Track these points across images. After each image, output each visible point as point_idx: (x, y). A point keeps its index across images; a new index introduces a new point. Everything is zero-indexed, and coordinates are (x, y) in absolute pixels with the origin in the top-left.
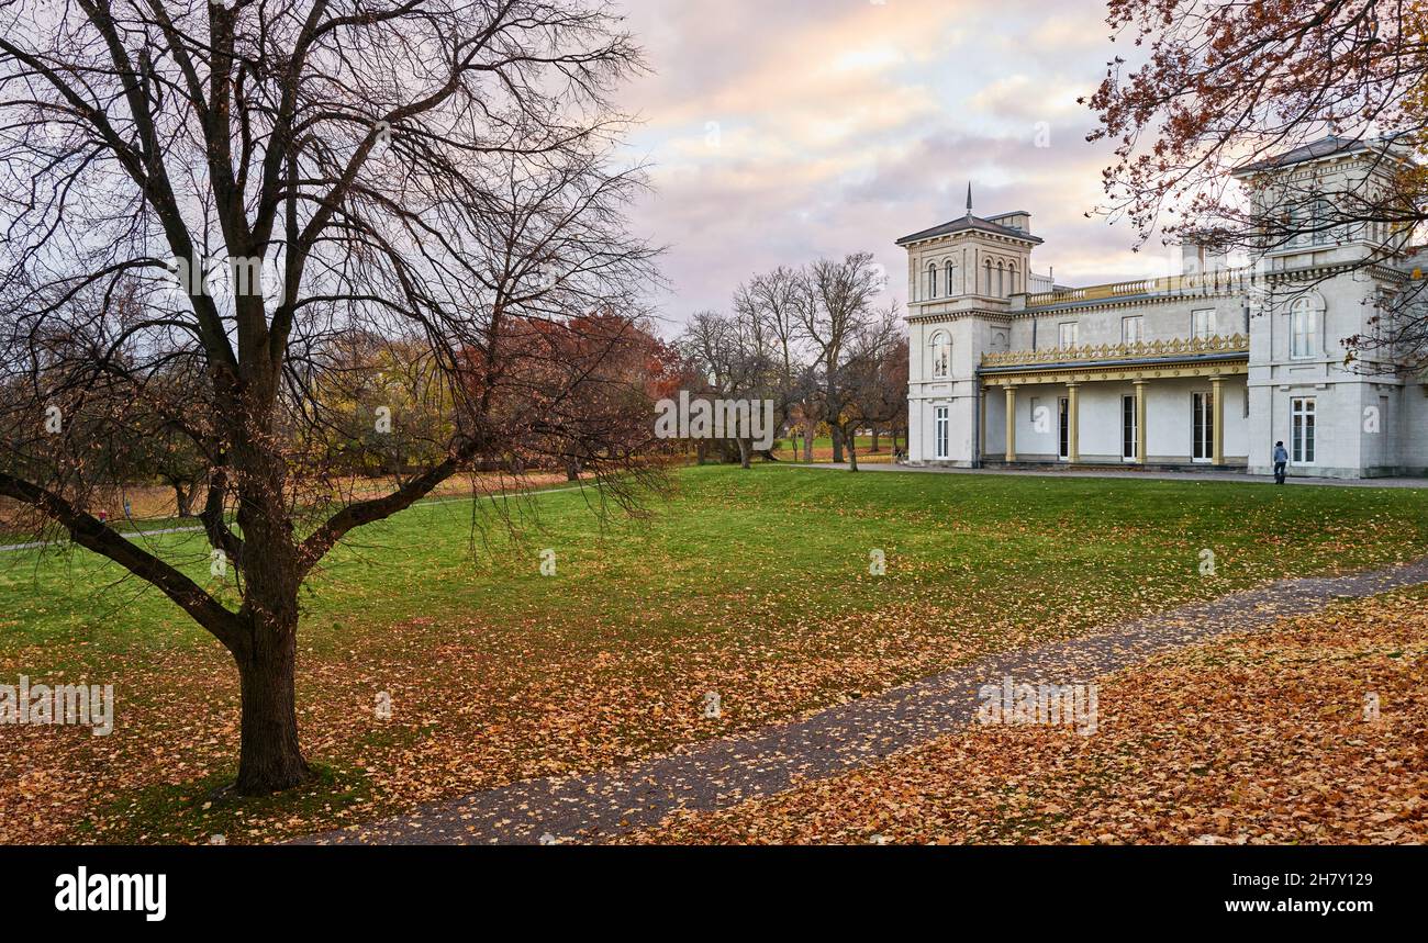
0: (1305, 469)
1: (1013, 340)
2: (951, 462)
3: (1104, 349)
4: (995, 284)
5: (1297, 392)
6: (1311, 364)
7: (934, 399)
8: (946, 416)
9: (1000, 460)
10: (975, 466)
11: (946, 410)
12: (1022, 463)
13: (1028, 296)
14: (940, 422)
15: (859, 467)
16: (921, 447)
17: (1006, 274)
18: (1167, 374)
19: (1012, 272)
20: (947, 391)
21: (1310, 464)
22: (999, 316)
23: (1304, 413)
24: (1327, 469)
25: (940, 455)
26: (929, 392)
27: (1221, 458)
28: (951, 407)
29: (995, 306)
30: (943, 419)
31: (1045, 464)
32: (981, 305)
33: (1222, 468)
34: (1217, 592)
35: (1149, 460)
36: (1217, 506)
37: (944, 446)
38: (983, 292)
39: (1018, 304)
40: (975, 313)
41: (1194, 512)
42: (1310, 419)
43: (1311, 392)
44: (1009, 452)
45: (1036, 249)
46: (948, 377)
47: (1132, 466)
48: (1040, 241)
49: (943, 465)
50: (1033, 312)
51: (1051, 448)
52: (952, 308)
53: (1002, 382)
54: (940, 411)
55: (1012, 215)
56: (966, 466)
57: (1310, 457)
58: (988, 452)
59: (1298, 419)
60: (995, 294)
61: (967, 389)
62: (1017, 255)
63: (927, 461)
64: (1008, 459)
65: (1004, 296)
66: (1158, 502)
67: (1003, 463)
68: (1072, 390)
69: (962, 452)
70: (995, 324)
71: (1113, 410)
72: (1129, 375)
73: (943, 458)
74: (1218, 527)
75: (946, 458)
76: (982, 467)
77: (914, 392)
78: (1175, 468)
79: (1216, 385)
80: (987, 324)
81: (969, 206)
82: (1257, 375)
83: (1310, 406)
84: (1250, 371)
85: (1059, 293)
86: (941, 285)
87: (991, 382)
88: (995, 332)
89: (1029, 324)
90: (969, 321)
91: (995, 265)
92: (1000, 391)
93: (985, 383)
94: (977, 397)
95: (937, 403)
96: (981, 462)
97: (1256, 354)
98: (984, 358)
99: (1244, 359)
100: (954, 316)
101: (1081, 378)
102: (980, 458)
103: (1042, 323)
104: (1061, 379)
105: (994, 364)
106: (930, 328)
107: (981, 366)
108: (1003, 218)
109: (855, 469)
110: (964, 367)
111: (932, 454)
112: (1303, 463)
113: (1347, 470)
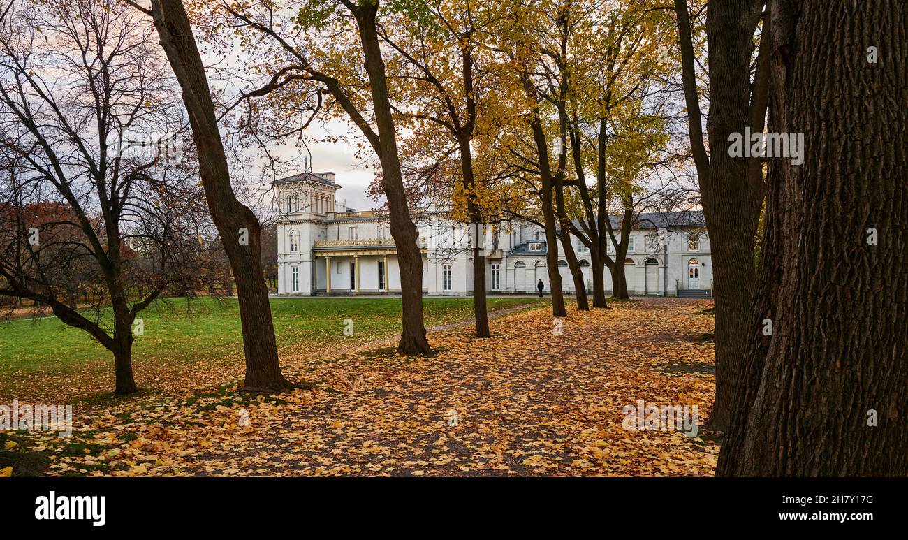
0: (448, 292)
1: (329, 234)
2: (300, 294)
3: (370, 240)
4: (319, 207)
5: (444, 262)
6: (449, 251)
7: (291, 263)
9: (324, 292)
10: (312, 295)
11: (297, 268)
12: (334, 293)
13: (335, 214)
14: (294, 274)
16: (284, 286)
17: (324, 203)
19: (327, 201)
20: (298, 259)
21: (450, 291)
22: (322, 223)
23: (447, 270)
24: (456, 293)
25: (294, 290)
26: (288, 259)
28: (299, 267)
29: (320, 218)
30: (296, 272)
31: (345, 293)
32: (313, 217)
35: (389, 291)
37: (296, 286)
38: (314, 211)
39: (331, 217)
40: (311, 221)
42: (450, 272)
43: (449, 261)
44: (328, 288)
45: (338, 190)
46: (298, 252)
47: (383, 293)
48: (340, 187)
49: (295, 294)
50: (338, 221)
51: (346, 285)
52: (299, 218)
53: (324, 254)
54: (294, 268)
55: (327, 174)
56: (307, 295)
57: (450, 288)
58: (318, 288)
59: (445, 272)
60: (320, 212)
61: (307, 257)
62: (329, 193)
63: (288, 294)
64: (328, 291)
65: (324, 213)
67: (326, 293)
68: (356, 259)
69: (305, 288)
70: (320, 226)
71: (374, 267)
72: (381, 253)
73: (296, 291)
75: (298, 292)
76: (316, 295)
77: (280, 259)
80: (316, 226)
81: (306, 167)
82: (430, 254)
83: (450, 267)
84: (428, 252)
85: (349, 212)
86: (293, 206)
87: (319, 255)
88: (320, 230)
89: (336, 227)
90: (307, 225)
91: (319, 198)
92: (323, 259)
93: (316, 255)
94: (313, 262)
96: (315, 293)
98: (315, 243)
100: (301, 222)
101: (360, 253)
102: (314, 291)
103: (342, 227)
104: (351, 254)
105: (320, 246)
106: (288, 227)
107: (314, 247)
108: (322, 174)
110: (306, 247)
111: (290, 290)
112: (447, 290)
113: (462, 293)
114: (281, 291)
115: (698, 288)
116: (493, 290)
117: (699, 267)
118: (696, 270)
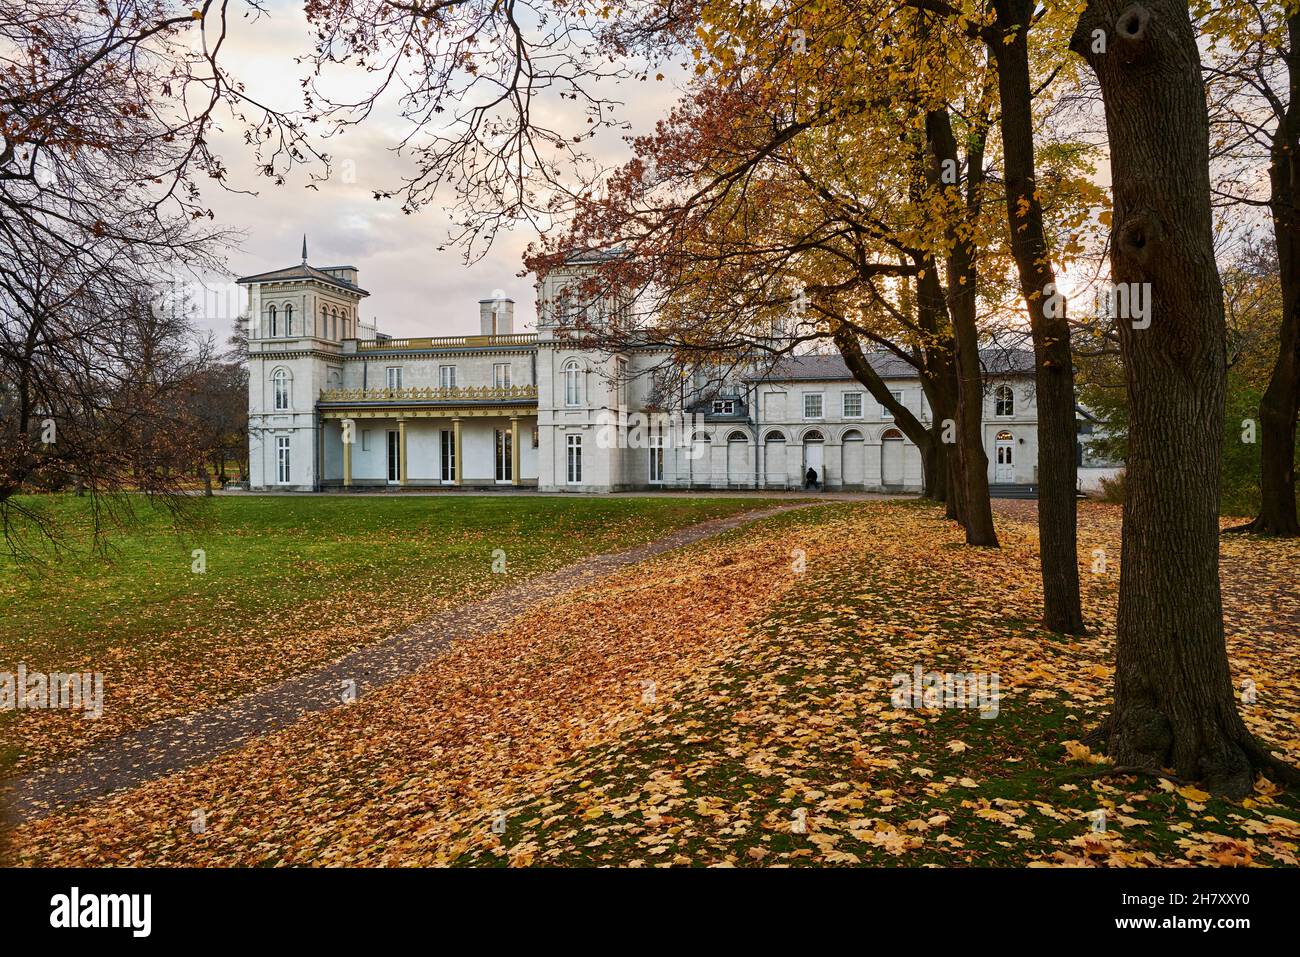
0: (576, 486)
1: (346, 380)
2: (293, 488)
3: (428, 391)
4: (330, 329)
5: (570, 431)
6: (578, 411)
7: (275, 430)
8: (287, 445)
9: (338, 484)
10: (316, 489)
11: (287, 440)
12: (359, 487)
13: (359, 342)
14: (281, 451)
16: (263, 471)
17: (339, 321)
18: (478, 413)
19: (344, 319)
20: (289, 423)
21: (579, 483)
22: (335, 357)
23: (575, 446)
24: (589, 487)
25: (281, 480)
26: (271, 422)
27: (519, 480)
28: (293, 438)
29: (330, 348)
30: (284, 448)
31: (379, 487)
32: (319, 347)
33: (520, 487)
34: (556, 567)
35: (465, 483)
36: (534, 513)
37: (285, 471)
38: (321, 335)
39: (350, 348)
40: (314, 353)
41: (519, 518)
42: (579, 450)
43: (579, 430)
44: (346, 477)
45: (363, 300)
46: (289, 409)
47: (451, 488)
48: (367, 294)
49: (284, 489)
50: (363, 355)
51: (380, 472)
52: (292, 347)
53: (340, 415)
54: (281, 440)
55: (343, 269)
56: (307, 489)
57: (579, 479)
58: (326, 478)
59: (571, 450)
60: (330, 338)
61: (308, 421)
62: (348, 304)
63: (270, 487)
64: (346, 483)
65: (338, 340)
66: (492, 512)
67: (342, 486)
68: (401, 425)
69: (303, 476)
70: (331, 364)
72: (448, 414)
73: (285, 483)
74: (538, 528)
75: (288, 484)
76: (322, 491)
77: (255, 422)
78: (485, 488)
79: (514, 424)
80: (324, 364)
81: (304, 256)
82: (544, 418)
83: (579, 441)
84: (539, 414)
85: (382, 340)
86: (281, 325)
87: (329, 416)
88: (331, 371)
89: (360, 366)
90: (310, 360)
91: (330, 312)
92: (337, 423)
93: (326, 417)
94: (317, 429)
95: (278, 433)
96: (321, 486)
97: (543, 401)
98: (322, 393)
99: (535, 405)
100: (295, 355)
101: (409, 414)
102: (320, 482)
103: (372, 366)
104: (392, 415)
105: (330, 399)
106: (271, 364)
107: (319, 401)
108: (334, 270)
110: (304, 400)
111: (273, 479)
112: (575, 483)
113: (602, 487)
114: (255, 481)
115: (1012, 481)
116: (651, 482)
117: (1013, 444)
118: (1009, 450)
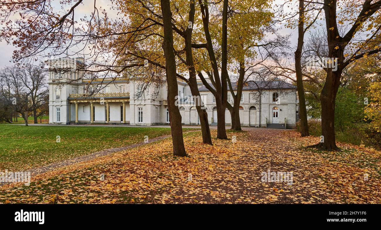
0: (141, 124)
1: (79, 91)
4: (73, 76)
5: (139, 106)
6: (142, 100)
7: (56, 106)
9: (74, 122)
10: (67, 124)
11: (59, 109)
12: (80, 123)
13: (83, 80)
15: (28, 125)
16: (52, 119)
18: (113, 101)
19: (79, 73)
20: (59, 104)
22: (75, 84)
24: (145, 124)
26: (55, 104)
27: (125, 121)
28: (61, 108)
29: (73, 81)
30: (59, 111)
31: (85, 123)
32: (69, 81)
33: (125, 124)
37: (59, 119)
38: (70, 78)
39: (80, 81)
40: (68, 83)
42: (142, 112)
43: (141, 106)
44: (76, 120)
46: (60, 100)
47: (105, 124)
49: (59, 124)
51: (89, 119)
52: (61, 81)
53: (75, 102)
55: (79, 58)
56: (65, 124)
57: (142, 121)
58: (71, 120)
59: (139, 112)
60: (73, 78)
61: (65, 103)
63: (54, 123)
64: (76, 122)
65: (76, 79)
67: (75, 123)
68: (92, 104)
69: (64, 120)
70: (73, 86)
71: (103, 109)
72: (105, 101)
73: (59, 122)
75: (60, 122)
76: (69, 124)
77: (51, 104)
78: (115, 124)
79: (124, 104)
80: (71, 86)
83: (142, 109)
84: (130, 101)
87: (72, 102)
88: (73, 88)
89: (83, 87)
92: (74, 104)
93: (69, 101)
94: (68, 106)
95: (57, 107)
96: (69, 123)
97: (131, 97)
98: (70, 95)
99: (129, 98)
100: (61, 83)
101: (94, 101)
102: (69, 122)
103: (86, 87)
104: (89, 101)
105: (72, 97)
106: (55, 86)
107: (69, 97)
108: (77, 58)
109: (27, 125)
110: (64, 98)
111: (55, 121)
112: (140, 122)
113: (148, 124)
114: (51, 121)
115: (278, 123)
116: (167, 122)
117: (278, 111)
118: (277, 113)
